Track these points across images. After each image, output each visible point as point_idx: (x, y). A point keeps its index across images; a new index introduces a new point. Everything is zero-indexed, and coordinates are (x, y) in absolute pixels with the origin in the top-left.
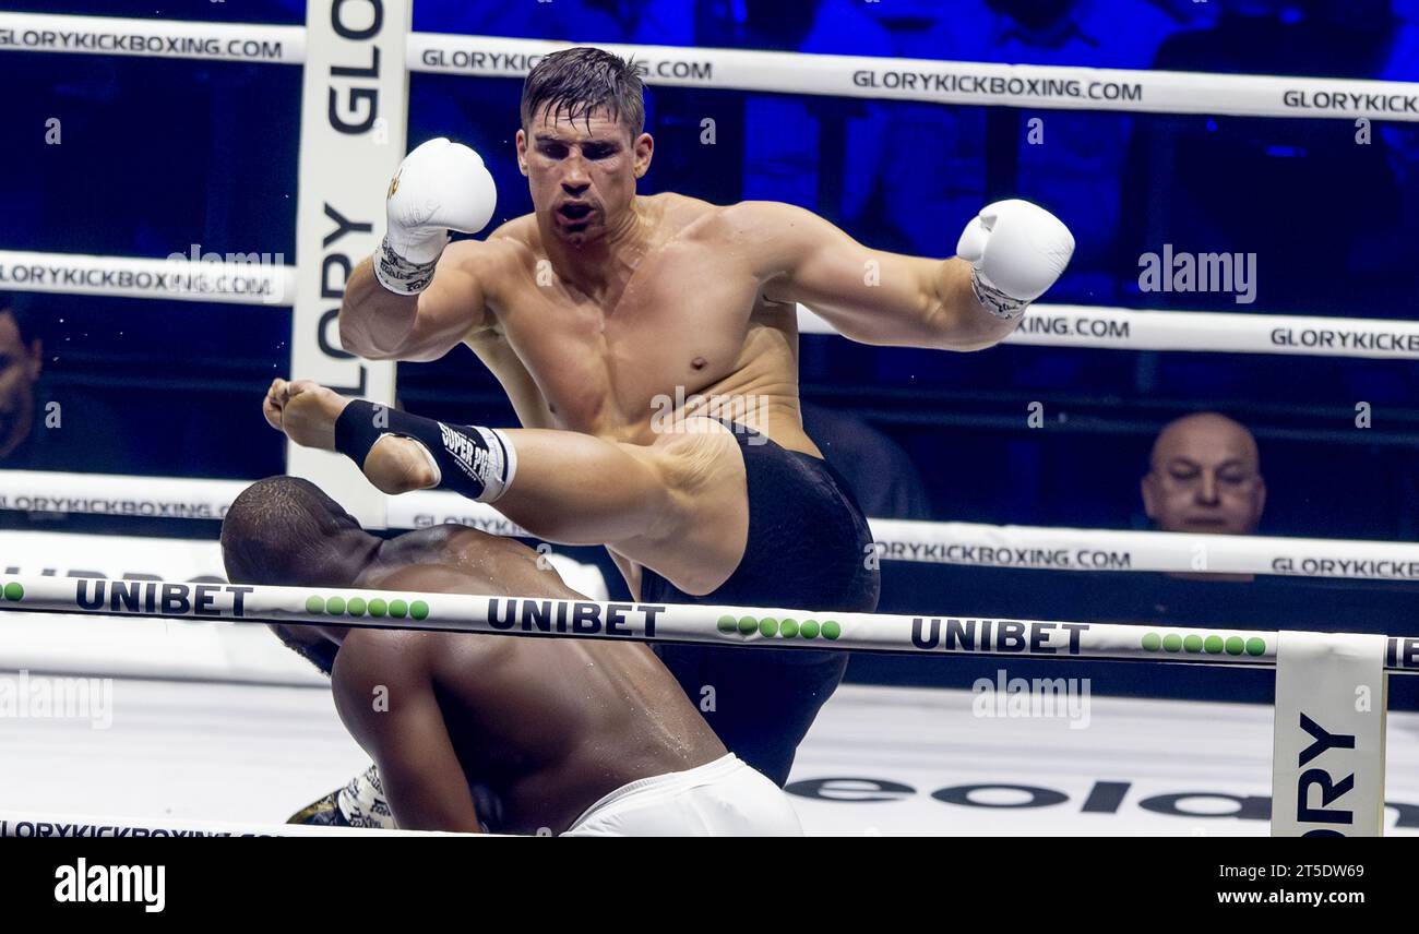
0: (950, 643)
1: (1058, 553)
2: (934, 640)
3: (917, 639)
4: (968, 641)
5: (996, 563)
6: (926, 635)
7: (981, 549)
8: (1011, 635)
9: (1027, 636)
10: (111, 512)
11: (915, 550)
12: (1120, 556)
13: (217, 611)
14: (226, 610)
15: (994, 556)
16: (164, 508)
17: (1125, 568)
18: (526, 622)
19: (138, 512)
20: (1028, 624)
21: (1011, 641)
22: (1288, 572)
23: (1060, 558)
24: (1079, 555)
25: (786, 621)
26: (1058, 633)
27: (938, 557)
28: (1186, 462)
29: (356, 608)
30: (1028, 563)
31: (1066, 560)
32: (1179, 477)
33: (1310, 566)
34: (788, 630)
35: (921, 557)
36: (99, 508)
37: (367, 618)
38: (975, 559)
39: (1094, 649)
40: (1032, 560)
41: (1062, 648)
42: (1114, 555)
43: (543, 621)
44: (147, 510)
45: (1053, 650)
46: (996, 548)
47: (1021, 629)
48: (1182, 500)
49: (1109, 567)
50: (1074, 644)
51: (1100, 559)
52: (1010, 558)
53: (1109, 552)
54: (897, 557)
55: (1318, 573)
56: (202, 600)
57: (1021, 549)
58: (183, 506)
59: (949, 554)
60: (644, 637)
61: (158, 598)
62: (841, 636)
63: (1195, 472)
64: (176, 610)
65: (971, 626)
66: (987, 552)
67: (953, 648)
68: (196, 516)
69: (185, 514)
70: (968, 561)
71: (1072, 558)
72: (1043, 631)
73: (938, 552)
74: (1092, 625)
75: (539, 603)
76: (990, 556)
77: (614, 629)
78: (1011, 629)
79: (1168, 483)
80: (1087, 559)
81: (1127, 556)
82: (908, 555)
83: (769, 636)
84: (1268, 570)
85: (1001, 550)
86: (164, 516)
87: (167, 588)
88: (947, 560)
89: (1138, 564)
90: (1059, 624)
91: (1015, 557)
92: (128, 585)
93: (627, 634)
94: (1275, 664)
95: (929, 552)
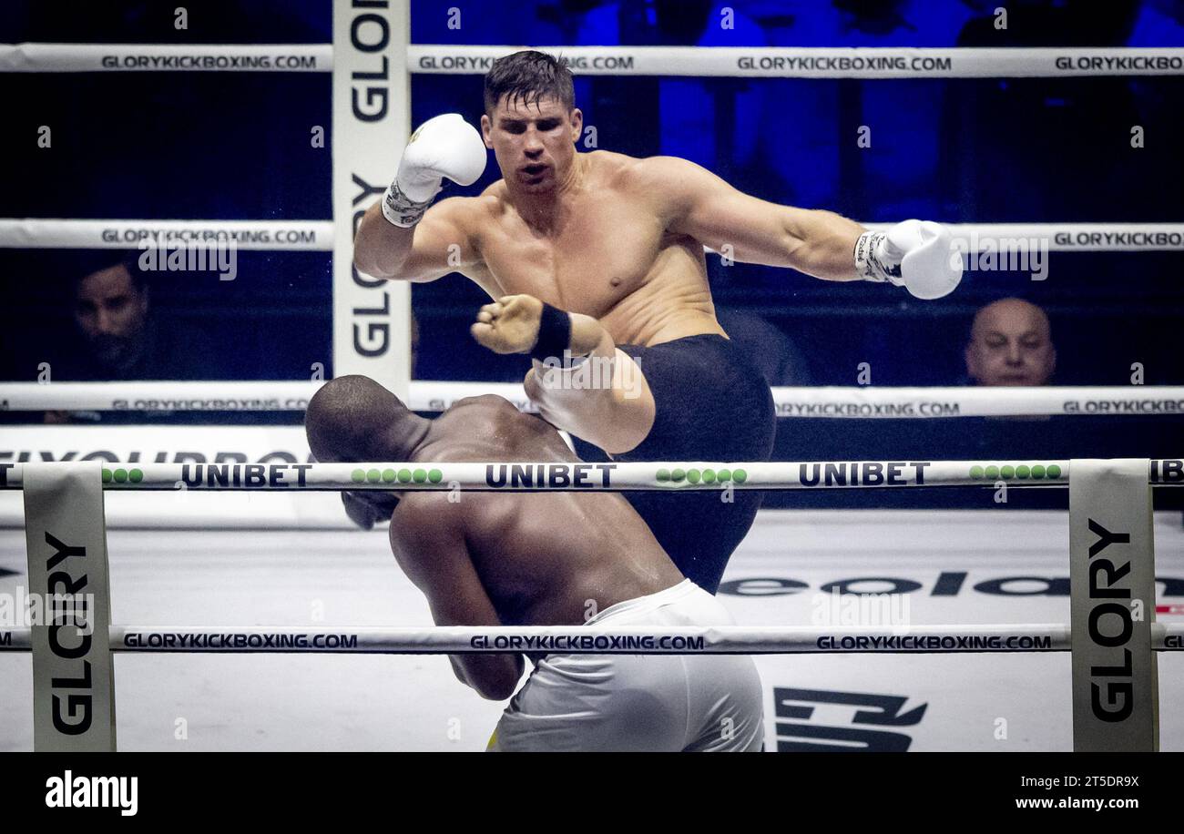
0: (828, 481)
1: (905, 406)
2: (816, 479)
3: (803, 480)
4: (841, 480)
5: (860, 416)
6: (810, 477)
7: (849, 406)
8: (873, 472)
9: (885, 473)
10: (206, 408)
11: (800, 409)
12: (951, 406)
13: (286, 484)
14: (293, 483)
15: (859, 410)
16: (244, 403)
17: (955, 414)
18: (515, 482)
19: (226, 408)
20: (885, 464)
21: (873, 477)
22: (1076, 412)
23: (907, 409)
24: (921, 407)
25: (706, 471)
26: (907, 470)
27: (817, 413)
28: (998, 334)
29: (389, 477)
30: (884, 415)
31: (911, 410)
32: (993, 345)
33: (1092, 407)
34: (708, 477)
35: (804, 413)
36: (197, 406)
37: (397, 484)
38: (845, 414)
39: (935, 480)
40: (887, 411)
41: (911, 481)
42: (947, 406)
43: (527, 481)
44: (232, 406)
45: (904, 482)
46: (859, 403)
47: (880, 468)
48: (995, 362)
49: (943, 415)
50: (920, 477)
51: (937, 409)
52: (870, 411)
53: (943, 403)
54: (787, 414)
55: (1098, 412)
56: (274, 476)
57: (878, 404)
58: (258, 402)
59: (825, 412)
60: (602, 488)
61: (242, 476)
62: (747, 480)
63: (1004, 341)
64: (256, 484)
65: (843, 467)
66: (853, 408)
67: (831, 485)
68: (268, 408)
69: (260, 408)
70: (839, 415)
71: (916, 409)
72: (896, 468)
73: (817, 409)
74: (932, 463)
75: (524, 466)
76: (856, 411)
77: (580, 484)
78: (872, 468)
79: (985, 350)
80: (927, 409)
81: (956, 406)
82: (795, 413)
83: (694, 482)
84: (1060, 411)
85: (864, 406)
86: (245, 409)
87: (248, 468)
88: (823, 415)
89: (964, 411)
90: (908, 463)
91: (874, 410)
92: (220, 466)
93: (589, 487)
94: (1068, 484)
95: (810, 409)
